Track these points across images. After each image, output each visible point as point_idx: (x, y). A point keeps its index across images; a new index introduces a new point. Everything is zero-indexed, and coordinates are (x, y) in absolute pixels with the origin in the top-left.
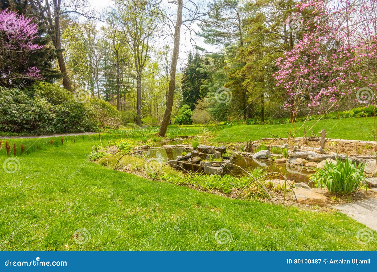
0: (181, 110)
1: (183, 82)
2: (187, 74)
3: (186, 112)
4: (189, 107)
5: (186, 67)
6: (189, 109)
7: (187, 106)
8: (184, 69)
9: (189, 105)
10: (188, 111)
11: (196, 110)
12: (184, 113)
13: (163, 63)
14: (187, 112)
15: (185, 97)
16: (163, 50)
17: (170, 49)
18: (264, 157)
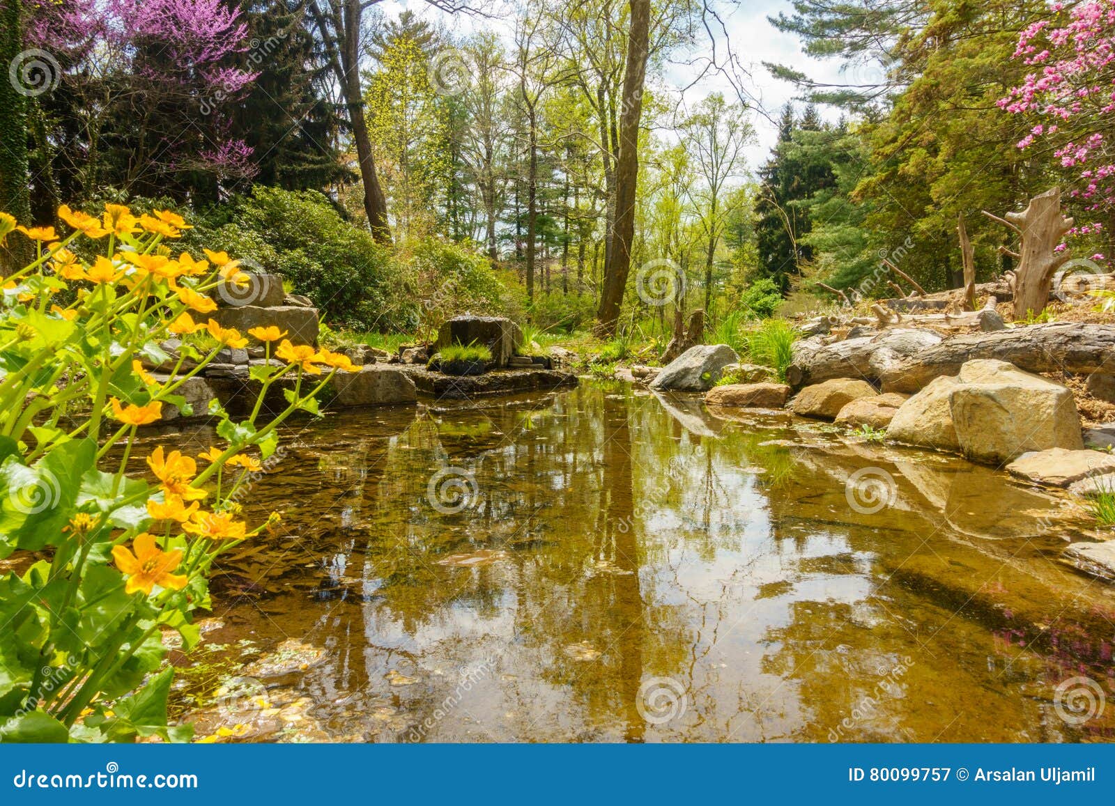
0: (748, 295)
1: (761, 208)
2: (775, 180)
3: (762, 301)
4: (774, 286)
5: (772, 157)
6: (775, 292)
7: (768, 283)
8: (767, 165)
9: (776, 280)
10: (769, 299)
11: (794, 296)
12: (757, 305)
13: (703, 152)
14: (766, 303)
15: (764, 254)
16: (705, 111)
17: (725, 107)
18: (693, 383)
